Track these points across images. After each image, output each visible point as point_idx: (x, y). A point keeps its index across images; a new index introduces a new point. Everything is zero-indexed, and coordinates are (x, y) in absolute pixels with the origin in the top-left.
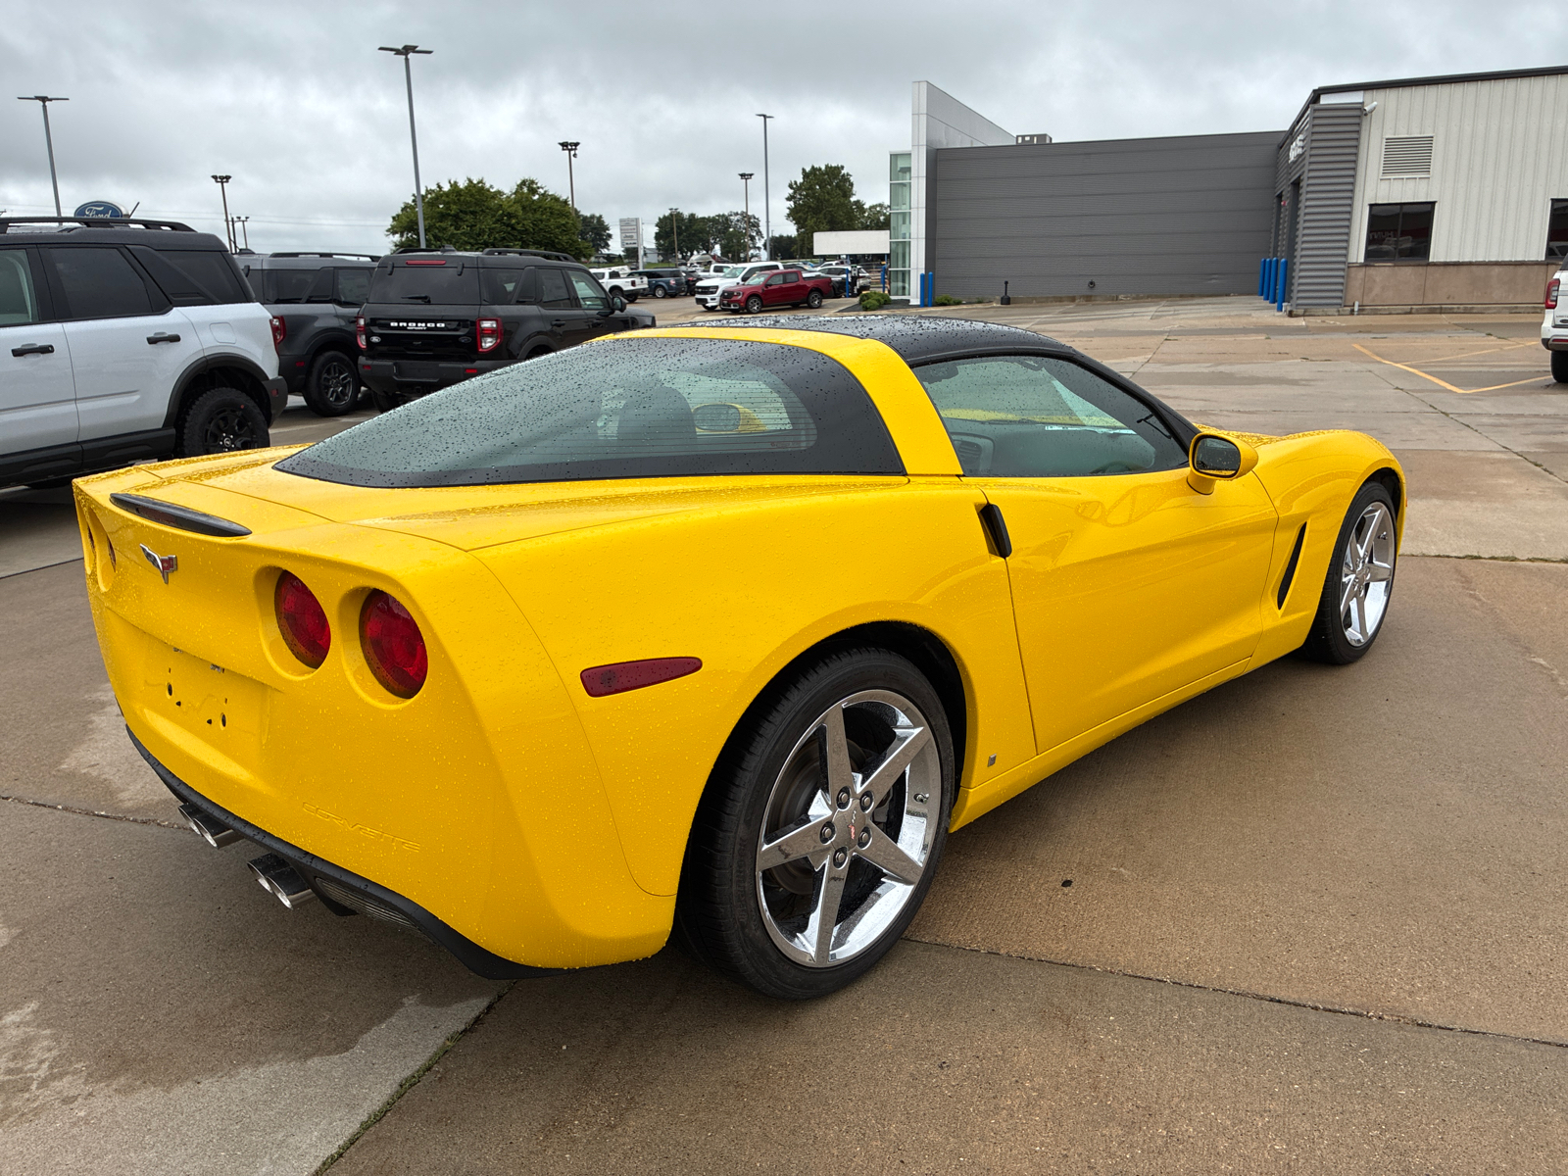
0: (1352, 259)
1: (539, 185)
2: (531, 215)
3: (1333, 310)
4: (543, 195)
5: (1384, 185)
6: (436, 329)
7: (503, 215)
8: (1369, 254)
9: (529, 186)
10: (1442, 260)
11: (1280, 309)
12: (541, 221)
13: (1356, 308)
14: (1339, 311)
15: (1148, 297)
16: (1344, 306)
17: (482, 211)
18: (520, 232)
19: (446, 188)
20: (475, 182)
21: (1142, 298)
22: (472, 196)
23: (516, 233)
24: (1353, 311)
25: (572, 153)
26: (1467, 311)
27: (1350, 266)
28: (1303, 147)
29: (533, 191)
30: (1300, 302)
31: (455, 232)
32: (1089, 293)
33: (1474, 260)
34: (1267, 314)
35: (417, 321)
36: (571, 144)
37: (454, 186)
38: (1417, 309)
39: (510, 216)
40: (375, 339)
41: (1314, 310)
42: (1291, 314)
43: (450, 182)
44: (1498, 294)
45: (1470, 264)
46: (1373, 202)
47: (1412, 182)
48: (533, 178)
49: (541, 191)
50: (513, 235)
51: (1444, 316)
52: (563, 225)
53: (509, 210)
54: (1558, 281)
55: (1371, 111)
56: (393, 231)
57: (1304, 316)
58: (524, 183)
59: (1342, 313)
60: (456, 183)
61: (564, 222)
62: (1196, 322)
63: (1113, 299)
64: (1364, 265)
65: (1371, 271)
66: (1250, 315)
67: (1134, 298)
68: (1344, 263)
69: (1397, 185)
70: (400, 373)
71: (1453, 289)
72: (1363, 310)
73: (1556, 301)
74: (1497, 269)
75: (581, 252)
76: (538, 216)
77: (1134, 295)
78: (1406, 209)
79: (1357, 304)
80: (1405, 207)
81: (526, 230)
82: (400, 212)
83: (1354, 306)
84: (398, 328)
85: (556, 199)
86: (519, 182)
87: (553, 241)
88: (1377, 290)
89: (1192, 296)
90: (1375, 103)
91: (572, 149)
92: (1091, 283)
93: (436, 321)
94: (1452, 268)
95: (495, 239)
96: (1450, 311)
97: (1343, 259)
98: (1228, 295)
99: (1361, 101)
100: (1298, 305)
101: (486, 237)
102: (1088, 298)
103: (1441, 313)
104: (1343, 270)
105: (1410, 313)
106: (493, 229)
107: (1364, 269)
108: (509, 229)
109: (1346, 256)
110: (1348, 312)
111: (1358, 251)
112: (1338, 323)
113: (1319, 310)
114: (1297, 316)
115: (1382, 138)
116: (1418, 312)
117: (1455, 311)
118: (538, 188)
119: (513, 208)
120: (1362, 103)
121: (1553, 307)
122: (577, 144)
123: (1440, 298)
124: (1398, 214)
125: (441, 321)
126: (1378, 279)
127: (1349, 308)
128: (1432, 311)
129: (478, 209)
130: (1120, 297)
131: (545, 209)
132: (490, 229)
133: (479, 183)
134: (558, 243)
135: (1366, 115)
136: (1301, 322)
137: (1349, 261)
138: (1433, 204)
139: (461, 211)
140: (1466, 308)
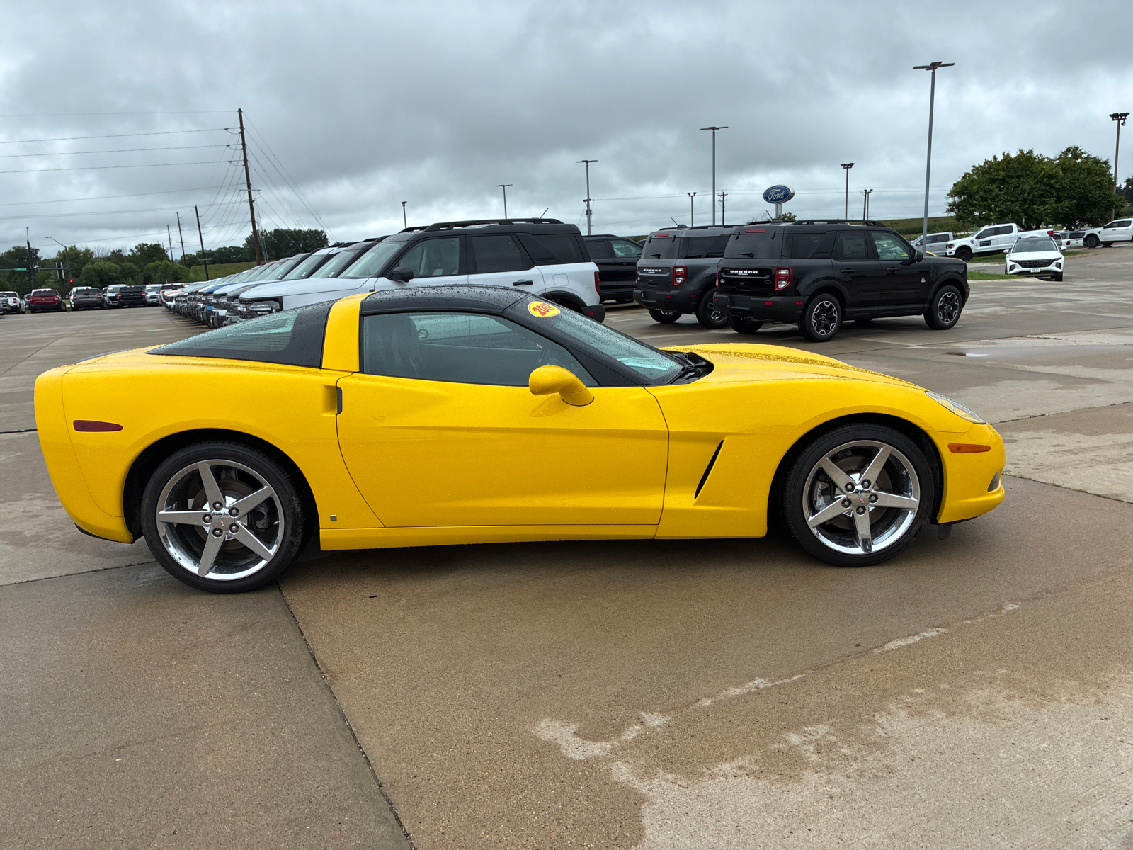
1: (1083, 151)
2: (1070, 175)
4: (1085, 158)
6: (753, 275)
7: (1043, 177)
9: (1075, 152)
12: (1078, 180)
17: (1027, 175)
18: (1058, 190)
19: (1000, 158)
20: (1025, 152)
22: (1019, 163)
23: (1053, 191)
25: (1121, 122)
29: (1076, 156)
31: (999, 193)
35: (743, 270)
36: (1121, 115)
37: (1007, 157)
39: (1050, 177)
40: (722, 281)
43: (1004, 154)
48: (1077, 145)
49: (1085, 156)
50: (1050, 193)
52: (1099, 182)
53: (1050, 172)
56: (952, 194)
58: (1068, 150)
60: (1008, 154)
61: (1098, 180)
70: (732, 303)
75: (1113, 203)
76: (1075, 175)
81: (1063, 187)
82: (960, 180)
84: (734, 274)
85: (1096, 161)
86: (1065, 150)
87: (1087, 196)
91: (1121, 119)
93: (753, 270)
95: (1034, 196)
101: (1026, 195)
106: (1033, 188)
108: (1048, 188)
118: (1082, 153)
119: (1055, 171)
122: (1126, 115)
125: (755, 270)
129: (1023, 173)
131: (1084, 170)
132: (1030, 189)
133: (1028, 153)
134: (1091, 197)
139: (1009, 176)
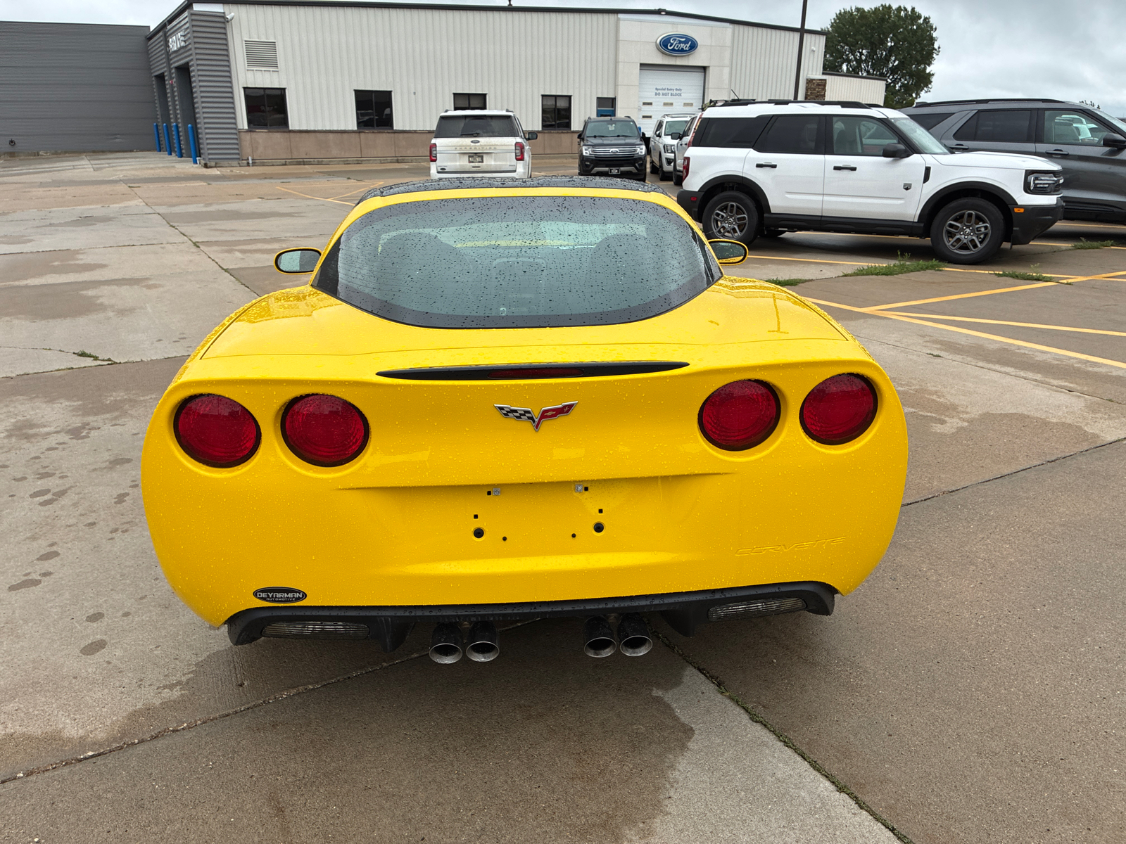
0: (240, 127)
3: (235, 163)
5: (250, 74)
8: (250, 122)
10: (297, 128)
11: (195, 162)
13: (250, 162)
14: (239, 163)
15: (66, 153)
16: (242, 160)
21: (60, 154)
24: (248, 163)
26: (319, 163)
27: (240, 131)
28: (185, 41)
30: (210, 157)
32: (11, 151)
33: (316, 129)
34: (187, 167)
38: (290, 162)
41: (222, 163)
42: (206, 166)
44: (335, 152)
45: (314, 132)
46: (245, 86)
47: (267, 74)
51: (307, 166)
54: (435, 145)
55: (231, 20)
57: (216, 167)
59: (241, 165)
62: (136, 173)
63: (34, 155)
64: (249, 131)
65: (254, 135)
66: (174, 167)
67: (53, 154)
68: (236, 129)
69: (259, 75)
71: (306, 148)
72: (255, 163)
73: (436, 157)
74: (331, 136)
77: (53, 151)
78: (268, 92)
79: (250, 158)
80: (267, 91)
83: (248, 159)
88: (261, 149)
89: (103, 152)
90: (233, 14)
92: (12, 142)
94: (304, 135)
96: (309, 163)
97: (233, 126)
98: (131, 151)
99: (222, 11)
100: (209, 159)
102: (12, 155)
103: (304, 165)
104: (236, 134)
105: (285, 165)
107: (249, 134)
109: (235, 124)
110: (246, 164)
111: (243, 121)
112: (243, 172)
113: (225, 163)
114: (211, 167)
115: (242, 40)
116: (291, 164)
117: (313, 163)
120: (224, 13)
121: (435, 161)
123: (300, 154)
124: (263, 96)
126: (260, 141)
127: (245, 162)
128: (299, 163)
130: (41, 153)
135: (228, 22)
136: (215, 172)
137: (239, 128)
138: (284, 89)
140: (318, 161)
